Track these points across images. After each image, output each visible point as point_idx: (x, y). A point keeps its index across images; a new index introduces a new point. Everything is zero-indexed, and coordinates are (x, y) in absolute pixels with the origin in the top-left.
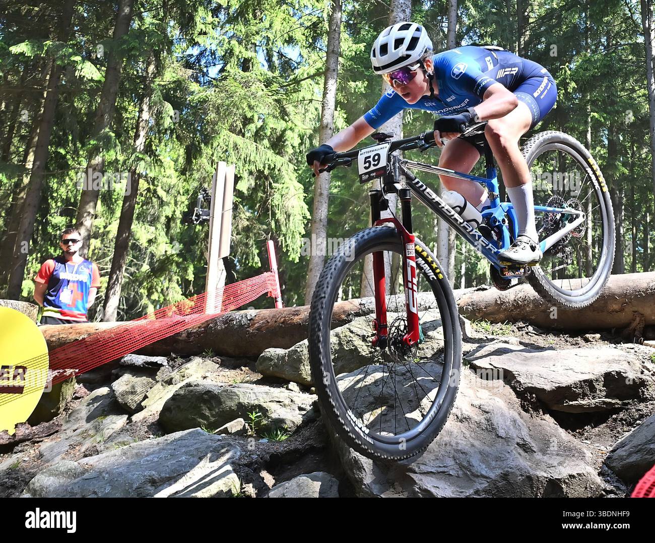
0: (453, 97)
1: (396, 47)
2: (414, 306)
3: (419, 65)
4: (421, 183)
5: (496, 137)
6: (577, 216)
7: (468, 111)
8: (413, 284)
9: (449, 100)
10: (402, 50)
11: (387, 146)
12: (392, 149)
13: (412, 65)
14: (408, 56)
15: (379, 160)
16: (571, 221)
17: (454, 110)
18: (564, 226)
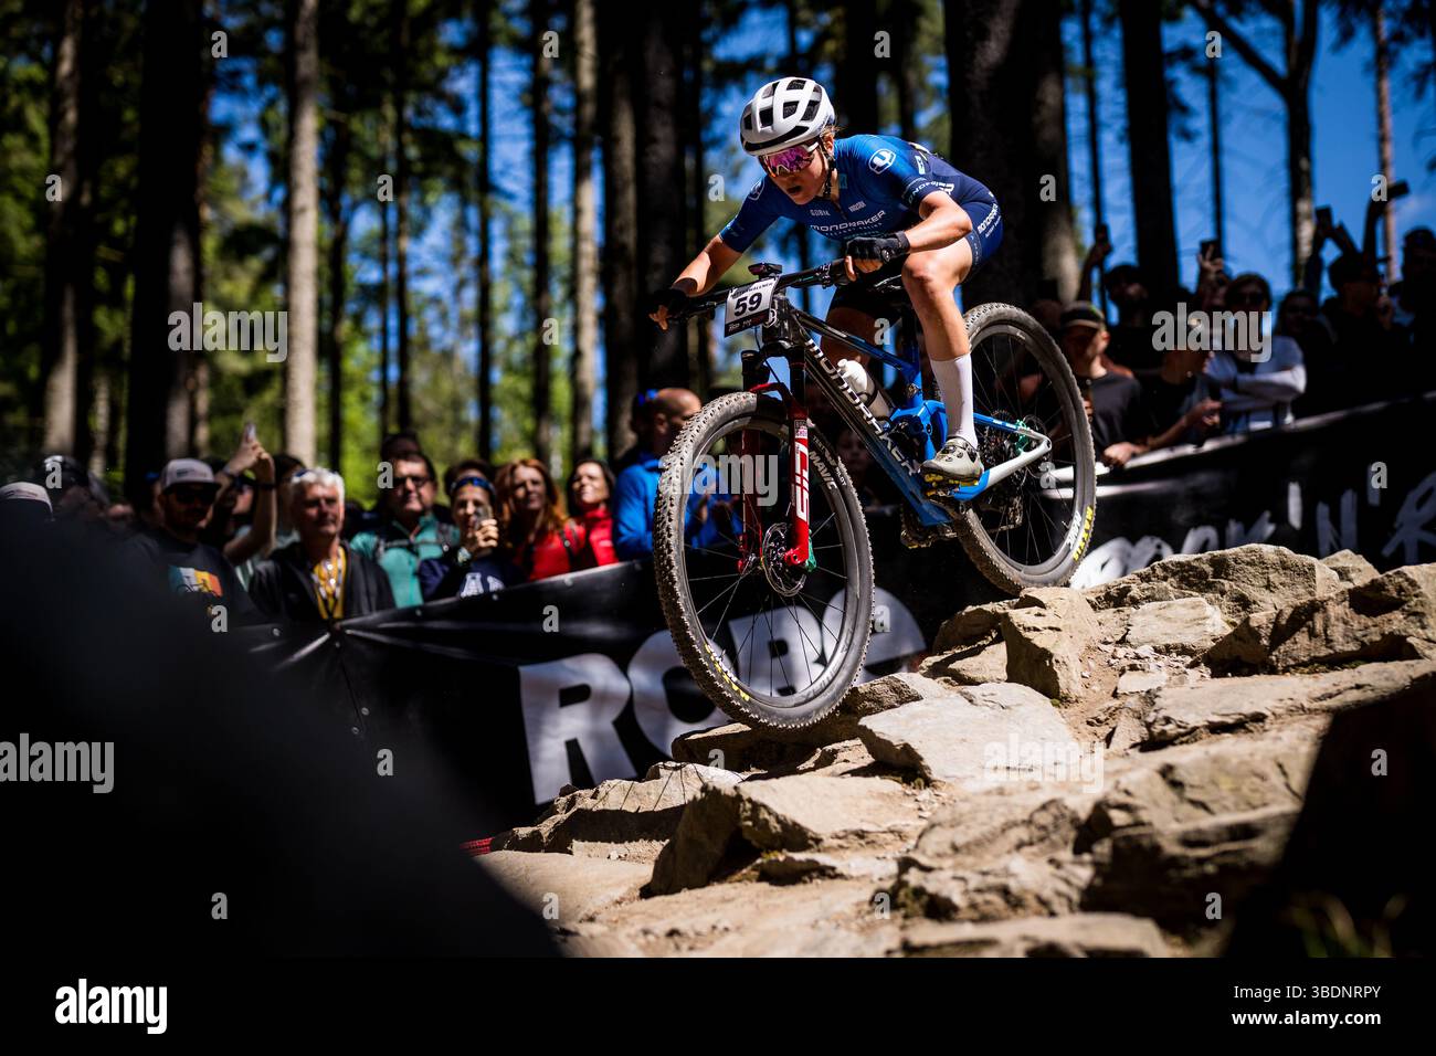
0: (861, 205)
1: (786, 115)
2: (802, 510)
3: (817, 144)
4: (816, 348)
5: (922, 282)
6: (1039, 443)
7: (895, 237)
8: (802, 478)
9: (853, 209)
10: (795, 120)
11: (772, 283)
12: (779, 288)
13: (809, 143)
14: (806, 129)
15: (759, 301)
16: (1028, 449)
17: (857, 227)
18: (1017, 455)
